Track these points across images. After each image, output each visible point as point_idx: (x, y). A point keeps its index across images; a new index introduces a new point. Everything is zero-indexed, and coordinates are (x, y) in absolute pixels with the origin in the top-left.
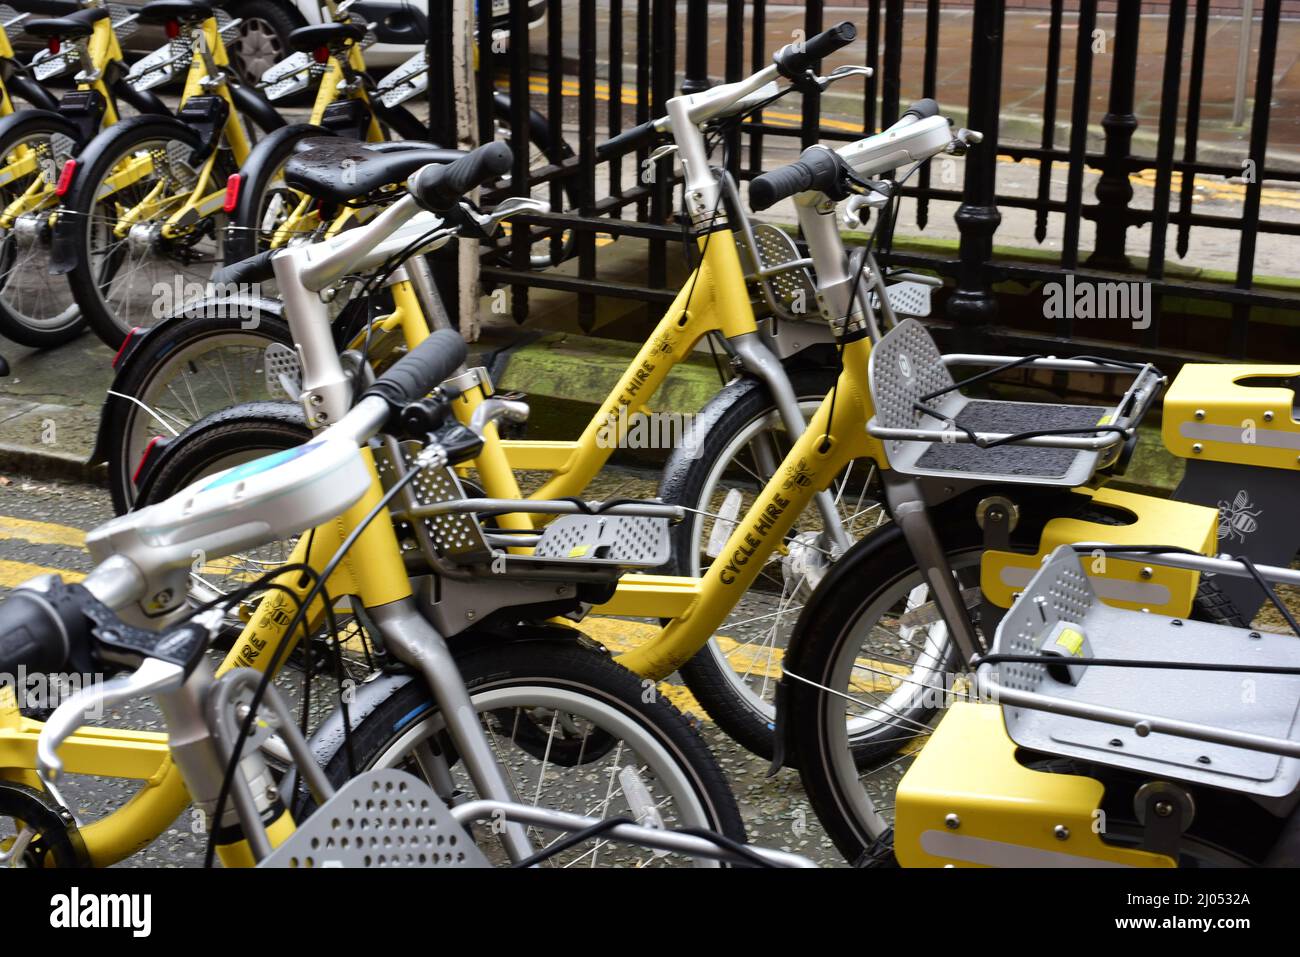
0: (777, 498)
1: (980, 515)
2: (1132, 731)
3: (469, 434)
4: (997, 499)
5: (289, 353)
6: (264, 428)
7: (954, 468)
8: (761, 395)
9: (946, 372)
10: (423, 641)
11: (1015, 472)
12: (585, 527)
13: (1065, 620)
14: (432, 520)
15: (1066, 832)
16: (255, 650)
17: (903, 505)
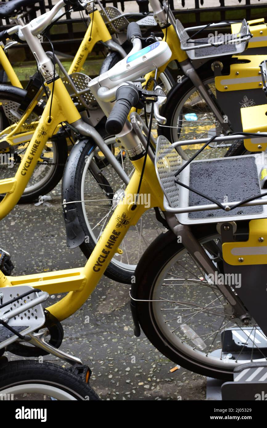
1: (213, 68)
7: (206, 55)
8: (118, 56)
9: (187, 33)
10: (89, 129)
11: (223, 53)
16: (37, 145)
17: (188, 71)
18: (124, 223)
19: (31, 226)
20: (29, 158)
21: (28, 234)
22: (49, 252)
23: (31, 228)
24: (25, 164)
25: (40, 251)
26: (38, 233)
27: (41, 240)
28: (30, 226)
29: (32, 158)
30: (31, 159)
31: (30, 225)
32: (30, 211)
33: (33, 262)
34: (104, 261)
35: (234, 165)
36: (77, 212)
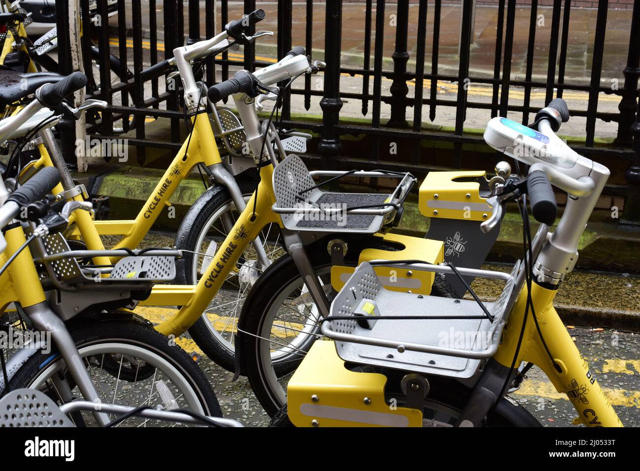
0: (231, 244)
2: (396, 350)
3: (60, 218)
4: (338, 241)
7: (315, 226)
8: (225, 194)
9: (312, 180)
11: (345, 227)
12: (135, 262)
13: (366, 298)
14: (55, 262)
15: (369, 401)
17: (292, 246)
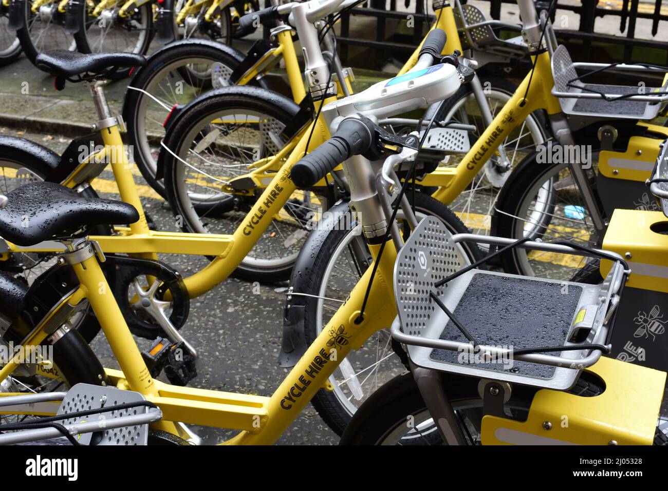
0: (498, 129)
1: (599, 135)
4: (607, 127)
5: (224, 67)
6: (237, 98)
7: (591, 112)
9: (574, 71)
11: (620, 113)
16: (277, 192)
17: (559, 131)
18: (340, 342)
19: (257, 321)
20: (260, 210)
21: (247, 332)
22: (267, 367)
23: (256, 324)
24: (253, 218)
25: (255, 363)
26: (263, 334)
27: (264, 346)
28: (254, 320)
29: (265, 211)
30: (263, 212)
31: (255, 318)
32: (264, 298)
33: (237, 378)
34: (300, 394)
35: (542, 292)
36: (305, 311)
